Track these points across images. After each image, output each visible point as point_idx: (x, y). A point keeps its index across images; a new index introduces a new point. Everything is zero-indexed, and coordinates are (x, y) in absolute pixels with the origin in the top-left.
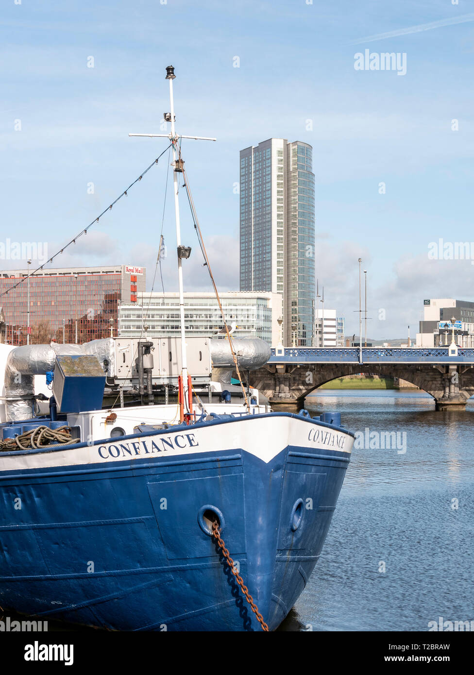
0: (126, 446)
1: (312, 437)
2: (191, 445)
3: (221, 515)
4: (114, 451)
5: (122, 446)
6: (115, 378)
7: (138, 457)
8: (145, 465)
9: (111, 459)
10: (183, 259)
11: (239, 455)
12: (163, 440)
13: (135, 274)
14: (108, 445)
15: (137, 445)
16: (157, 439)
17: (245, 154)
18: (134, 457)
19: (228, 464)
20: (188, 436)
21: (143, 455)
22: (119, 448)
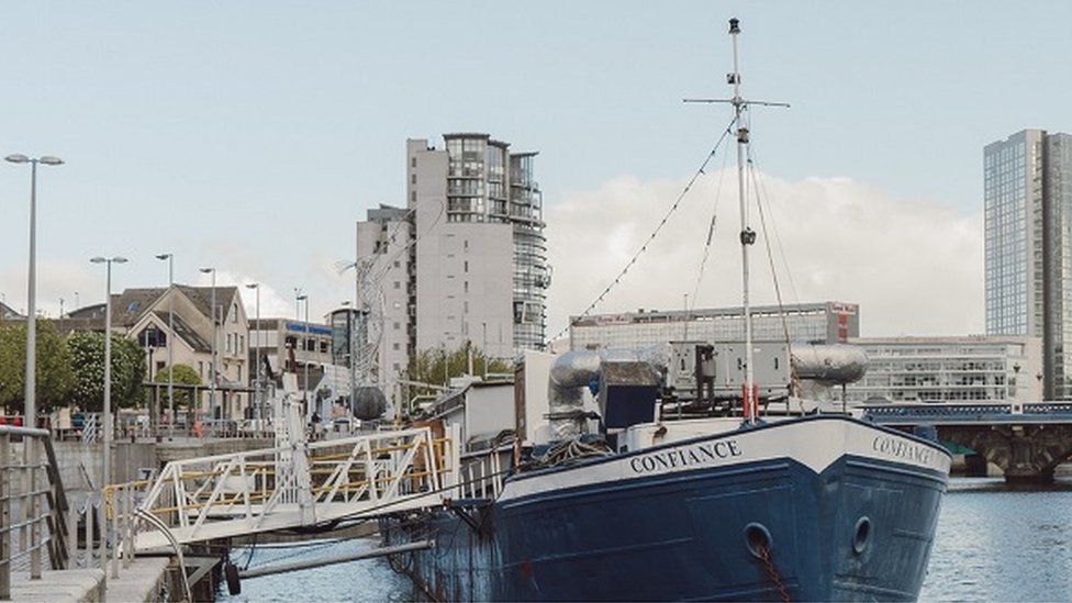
0: (662, 458)
1: (878, 446)
2: (734, 454)
3: (768, 534)
4: (648, 462)
5: (657, 457)
6: (673, 388)
7: (675, 470)
8: (683, 479)
9: (645, 473)
11: (786, 465)
12: (701, 449)
13: (844, 312)
14: (641, 457)
15: (673, 455)
16: (695, 448)
18: (671, 469)
19: (775, 474)
20: (729, 444)
21: (680, 467)
22: (654, 459)
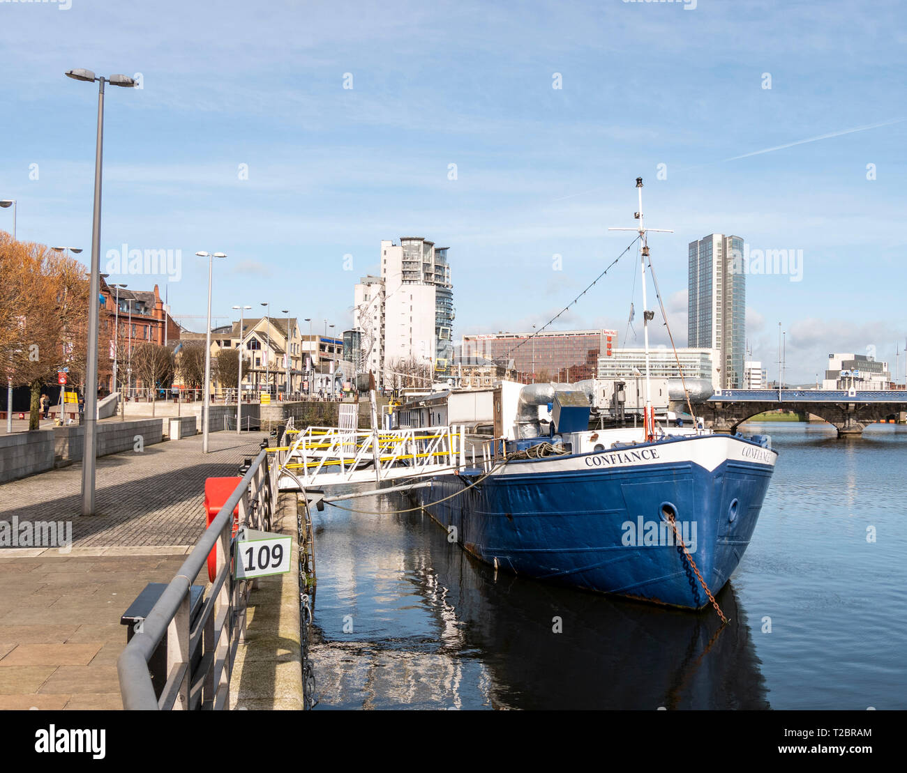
0: (606, 458)
1: (745, 453)
2: (654, 457)
3: (676, 509)
4: (596, 460)
5: (602, 457)
6: (598, 408)
7: (614, 466)
8: (619, 471)
9: (594, 467)
10: (648, 321)
11: (690, 466)
12: (633, 453)
13: (610, 335)
14: (592, 457)
15: (613, 457)
16: (628, 452)
17: (693, 246)
18: (611, 465)
19: (682, 471)
20: (651, 451)
21: (618, 464)
22: (601, 458)
